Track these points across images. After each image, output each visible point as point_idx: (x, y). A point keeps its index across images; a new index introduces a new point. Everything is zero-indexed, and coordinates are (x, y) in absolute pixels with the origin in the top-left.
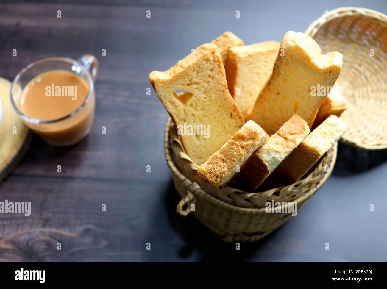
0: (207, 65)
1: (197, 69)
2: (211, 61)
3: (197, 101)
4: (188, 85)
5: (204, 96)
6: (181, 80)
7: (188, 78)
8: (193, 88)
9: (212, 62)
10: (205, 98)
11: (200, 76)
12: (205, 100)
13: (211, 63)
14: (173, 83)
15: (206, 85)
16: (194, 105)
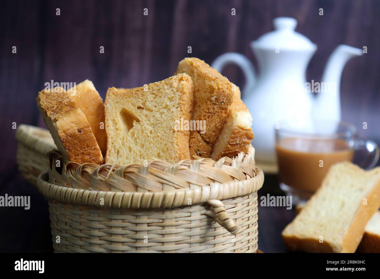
0: (167, 91)
1: (155, 92)
2: (174, 87)
3: (140, 132)
4: (139, 108)
5: (150, 128)
6: (135, 99)
7: (142, 100)
8: (143, 114)
9: (175, 90)
10: (151, 132)
11: (156, 102)
12: (149, 134)
13: (173, 90)
14: (125, 99)
15: (158, 115)
16: (135, 136)
